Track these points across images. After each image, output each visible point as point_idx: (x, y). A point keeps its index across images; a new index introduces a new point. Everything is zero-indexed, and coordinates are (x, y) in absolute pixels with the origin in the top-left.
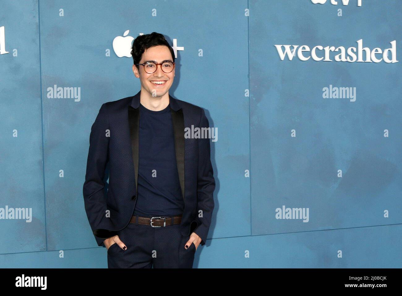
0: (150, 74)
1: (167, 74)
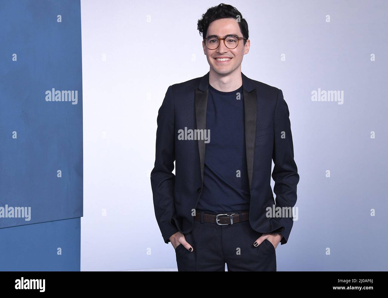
0: (213, 50)
1: (231, 50)
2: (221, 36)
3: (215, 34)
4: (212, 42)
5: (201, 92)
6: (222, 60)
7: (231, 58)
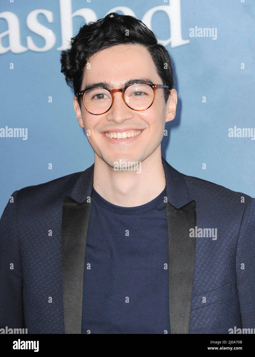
0: (100, 116)
1: (139, 113)
2: (117, 84)
3: (102, 81)
4: (96, 97)
5: (75, 204)
6: (119, 135)
7: (142, 130)
